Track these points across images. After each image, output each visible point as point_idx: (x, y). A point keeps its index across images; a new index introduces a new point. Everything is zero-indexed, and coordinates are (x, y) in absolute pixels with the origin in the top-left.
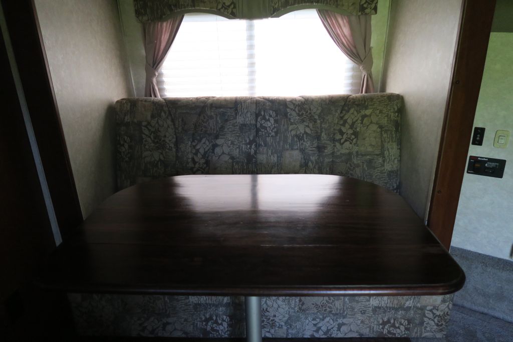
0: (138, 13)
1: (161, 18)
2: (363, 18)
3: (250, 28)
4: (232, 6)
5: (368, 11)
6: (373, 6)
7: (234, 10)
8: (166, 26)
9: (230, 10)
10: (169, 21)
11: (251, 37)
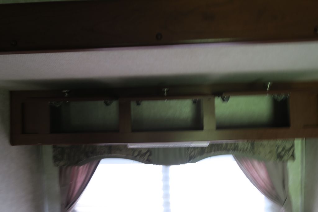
0: (56, 159)
1: (78, 163)
2: (280, 164)
3: (166, 172)
4: (148, 154)
5: (285, 158)
6: (291, 153)
7: (150, 158)
8: (82, 170)
9: (146, 157)
10: (86, 165)
11: (166, 179)
